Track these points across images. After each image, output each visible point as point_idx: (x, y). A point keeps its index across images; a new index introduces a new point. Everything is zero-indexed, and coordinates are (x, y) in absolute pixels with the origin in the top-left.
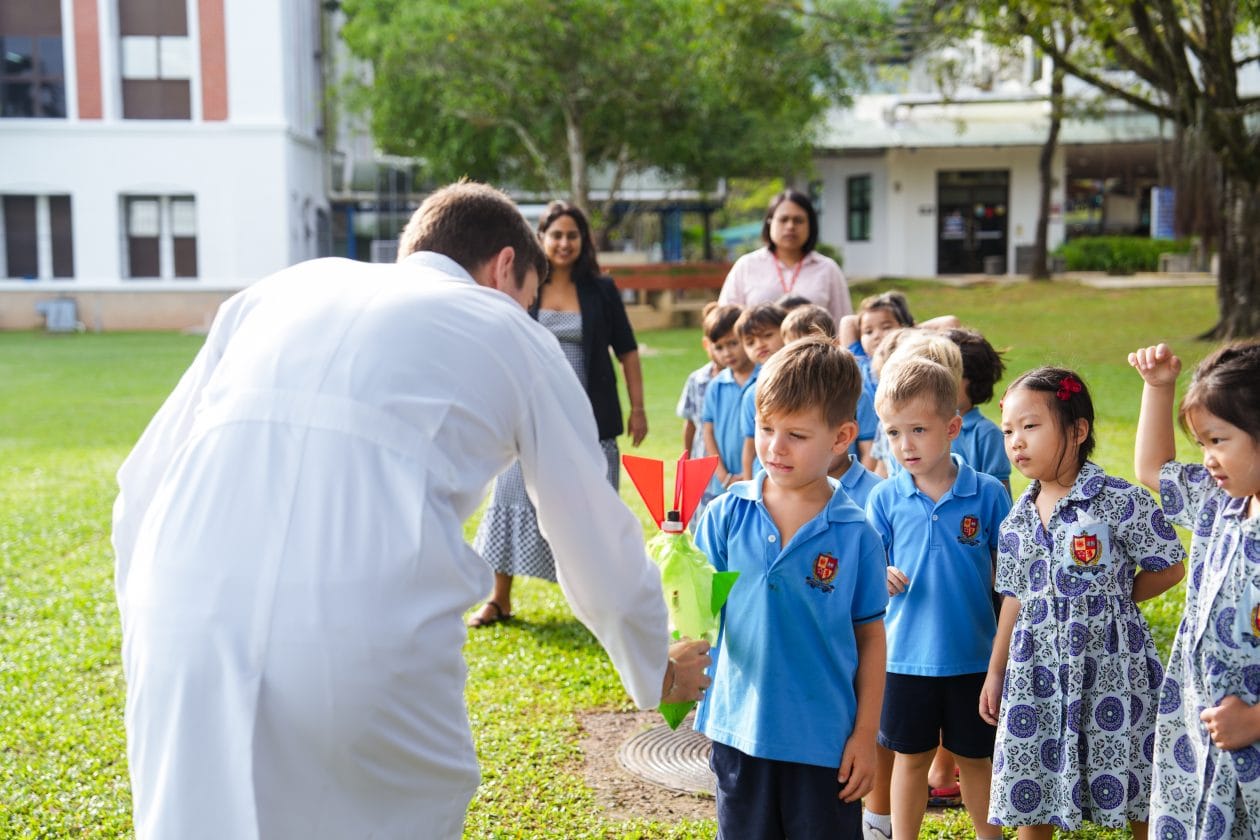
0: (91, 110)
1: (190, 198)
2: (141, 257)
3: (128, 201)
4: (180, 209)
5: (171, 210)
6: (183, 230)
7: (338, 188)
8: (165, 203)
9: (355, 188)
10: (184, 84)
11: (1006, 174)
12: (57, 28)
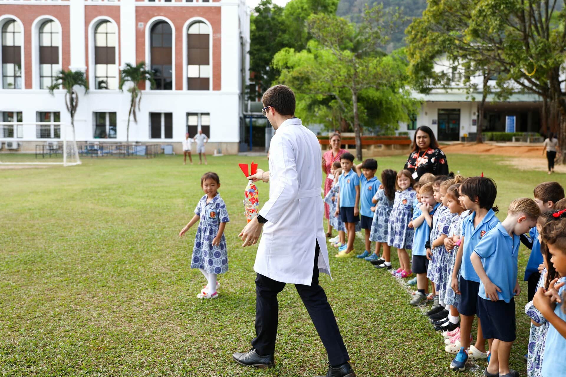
0: (179, 87)
1: (208, 114)
2: (192, 131)
3: (189, 114)
4: (204, 118)
5: (201, 118)
6: (204, 124)
7: (246, 111)
8: (199, 115)
9: (251, 111)
10: (208, 79)
11: (459, 110)
12: (170, 63)
